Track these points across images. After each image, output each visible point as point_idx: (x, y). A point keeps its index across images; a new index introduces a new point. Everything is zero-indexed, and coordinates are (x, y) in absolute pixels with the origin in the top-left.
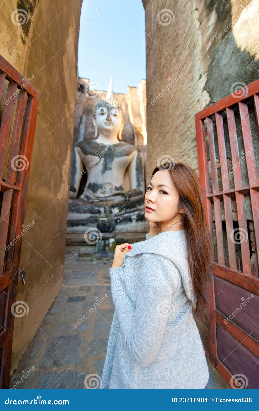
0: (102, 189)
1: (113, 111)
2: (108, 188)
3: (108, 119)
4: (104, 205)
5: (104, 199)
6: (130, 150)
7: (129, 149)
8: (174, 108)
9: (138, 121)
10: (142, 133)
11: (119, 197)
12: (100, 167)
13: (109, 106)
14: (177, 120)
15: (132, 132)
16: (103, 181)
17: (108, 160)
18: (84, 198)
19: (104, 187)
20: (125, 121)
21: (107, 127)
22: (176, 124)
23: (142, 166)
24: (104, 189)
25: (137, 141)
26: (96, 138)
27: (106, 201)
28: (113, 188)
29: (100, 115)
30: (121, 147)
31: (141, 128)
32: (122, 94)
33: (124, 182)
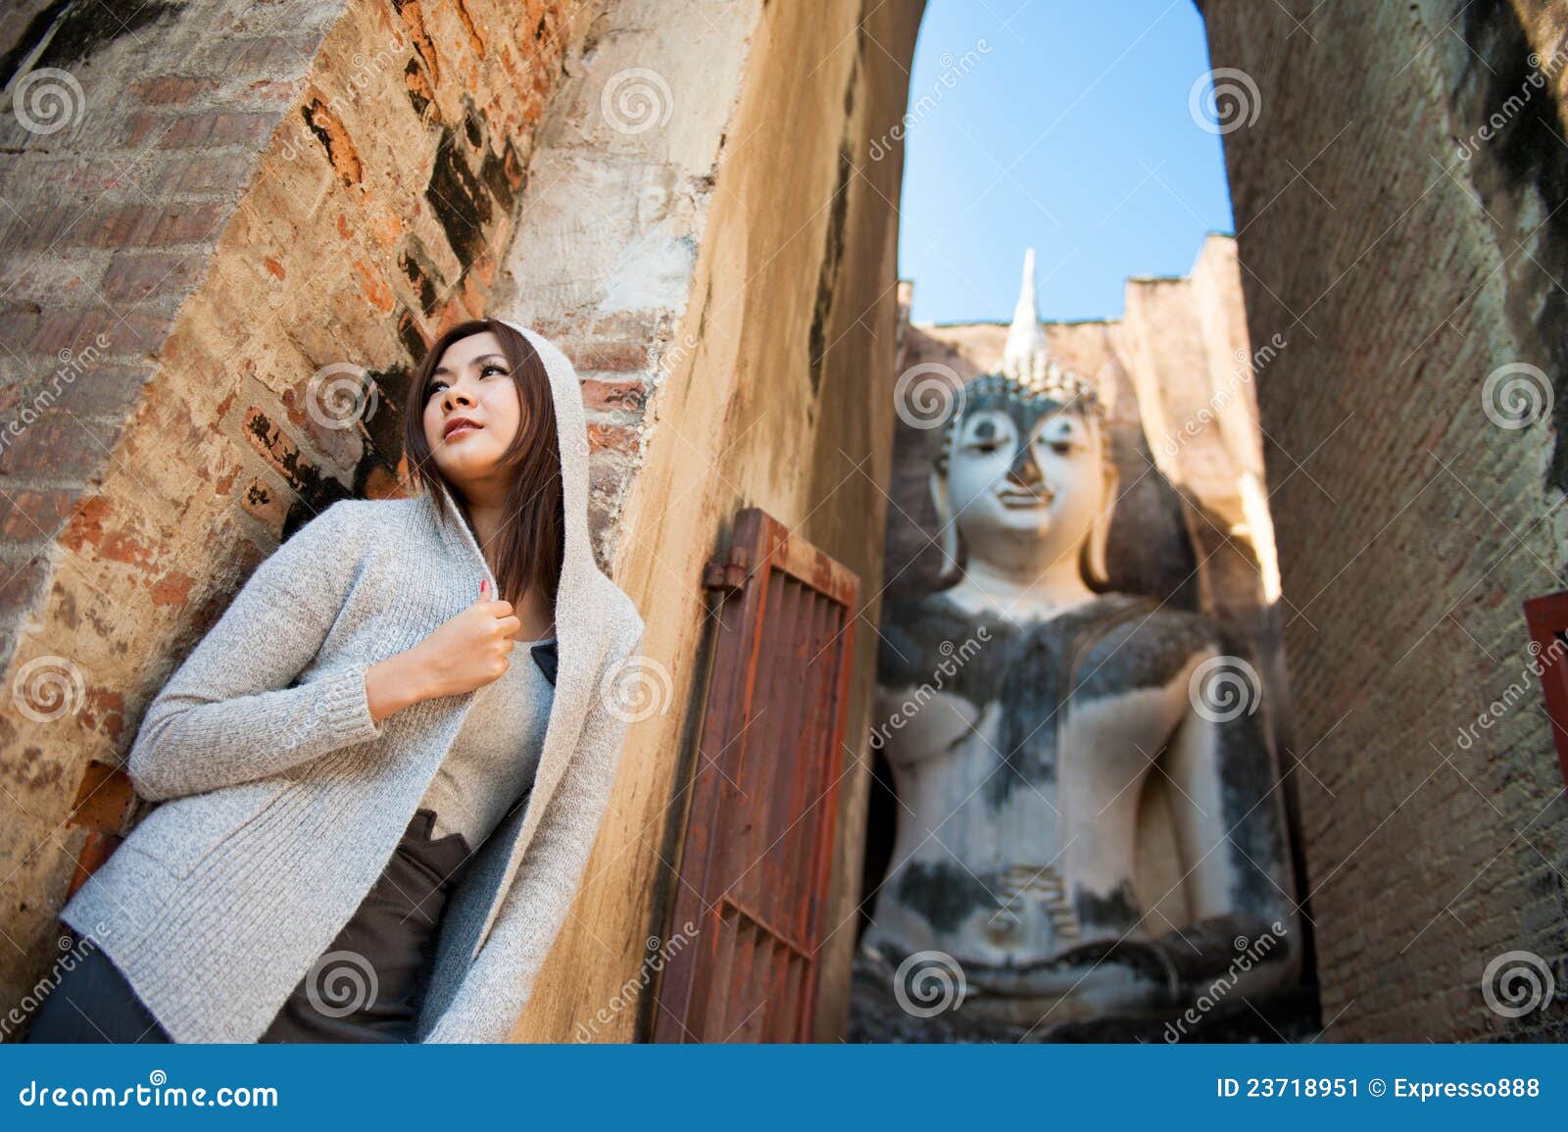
0: (992, 905)
1: (1050, 428)
2: (1032, 898)
3: (1023, 473)
4: (1012, 1024)
5: (1010, 982)
6: (1171, 645)
7: (1163, 640)
8: (1422, 515)
9: (1210, 459)
10: (1238, 530)
11: (1111, 971)
12: (982, 759)
13: (1027, 402)
14: (1447, 583)
15: (1173, 529)
16: (997, 856)
17: (1026, 718)
18: (880, 964)
19: (1011, 896)
20: (1122, 473)
21: (1017, 519)
22: (1447, 601)
23: (1264, 751)
24: (1012, 909)
25: (1213, 580)
26: (954, 580)
27: (1025, 996)
28: (1070, 901)
29: (976, 452)
30: (1106, 631)
31: (1234, 502)
32: (1100, 322)
33: (1137, 862)
